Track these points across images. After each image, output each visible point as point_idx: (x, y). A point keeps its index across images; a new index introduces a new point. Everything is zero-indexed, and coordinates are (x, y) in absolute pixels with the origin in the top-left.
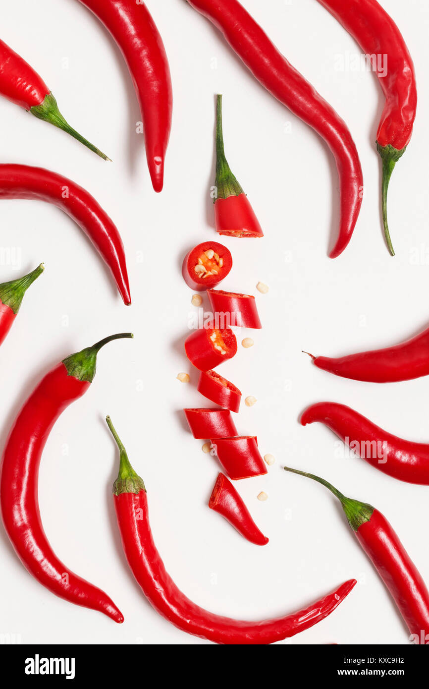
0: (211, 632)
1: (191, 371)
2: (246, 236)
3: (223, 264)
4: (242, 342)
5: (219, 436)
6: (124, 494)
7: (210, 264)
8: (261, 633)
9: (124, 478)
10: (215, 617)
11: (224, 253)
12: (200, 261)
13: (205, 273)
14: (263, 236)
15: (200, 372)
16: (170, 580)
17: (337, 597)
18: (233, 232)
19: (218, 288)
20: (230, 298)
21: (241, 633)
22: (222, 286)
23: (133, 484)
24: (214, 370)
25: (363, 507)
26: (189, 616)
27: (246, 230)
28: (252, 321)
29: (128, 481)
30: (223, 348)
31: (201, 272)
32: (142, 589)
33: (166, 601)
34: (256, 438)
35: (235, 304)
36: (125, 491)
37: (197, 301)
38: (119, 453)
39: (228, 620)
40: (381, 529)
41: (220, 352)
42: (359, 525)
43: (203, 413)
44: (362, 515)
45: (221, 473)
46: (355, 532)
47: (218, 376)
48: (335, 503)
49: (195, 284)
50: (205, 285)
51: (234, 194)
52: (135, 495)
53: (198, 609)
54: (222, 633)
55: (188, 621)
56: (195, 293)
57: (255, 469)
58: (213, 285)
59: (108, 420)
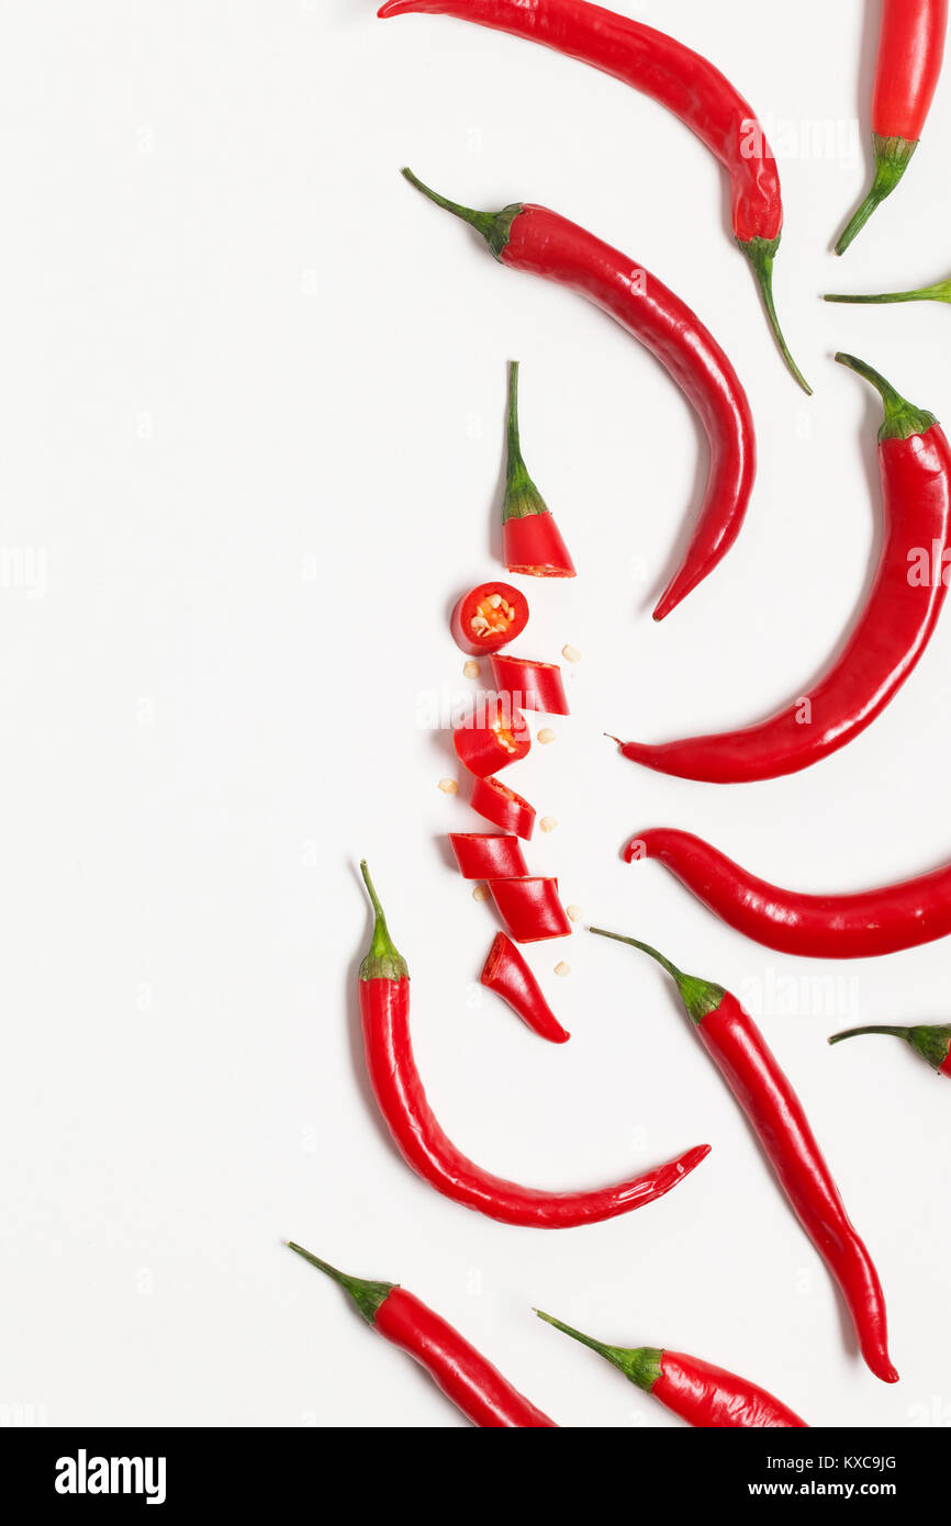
0: (485, 1200)
1: (460, 775)
2: (549, 575)
3: (515, 617)
4: (539, 735)
5: (502, 876)
6: (378, 980)
7: (494, 616)
8: (561, 1210)
9: (378, 956)
10: (494, 1180)
11: (517, 600)
12: (480, 611)
13: (486, 630)
14: (575, 575)
15: (475, 778)
16: (432, 1116)
17: (680, 1169)
18: (531, 568)
19: (505, 651)
20: (524, 667)
21: (531, 1208)
22: (511, 650)
23: (391, 966)
24: (495, 776)
25: (708, 988)
26: (456, 1173)
27: (551, 566)
28: (555, 702)
29: (384, 961)
30: (510, 743)
31: (480, 628)
32: (389, 1125)
33: (424, 1148)
34: (556, 880)
35: (531, 677)
36: (379, 976)
37: (473, 671)
38: (374, 918)
39: (512, 1186)
40: (736, 1021)
41: (506, 749)
42: (703, 1015)
43: (479, 840)
44: (708, 999)
45: (501, 933)
46: (696, 1025)
47: (501, 786)
48: (667, 982)
49: (470, 645)
50: (484, 647)
51: (534, 512)
52: (393, 982)
53: (469, 1164)
54: (503, 1203)
55: (454, 1181)
56: (469, 658)
57: (553, 926)
58: (496, 648)
59: (363, 867)
